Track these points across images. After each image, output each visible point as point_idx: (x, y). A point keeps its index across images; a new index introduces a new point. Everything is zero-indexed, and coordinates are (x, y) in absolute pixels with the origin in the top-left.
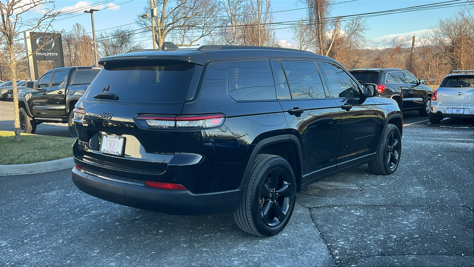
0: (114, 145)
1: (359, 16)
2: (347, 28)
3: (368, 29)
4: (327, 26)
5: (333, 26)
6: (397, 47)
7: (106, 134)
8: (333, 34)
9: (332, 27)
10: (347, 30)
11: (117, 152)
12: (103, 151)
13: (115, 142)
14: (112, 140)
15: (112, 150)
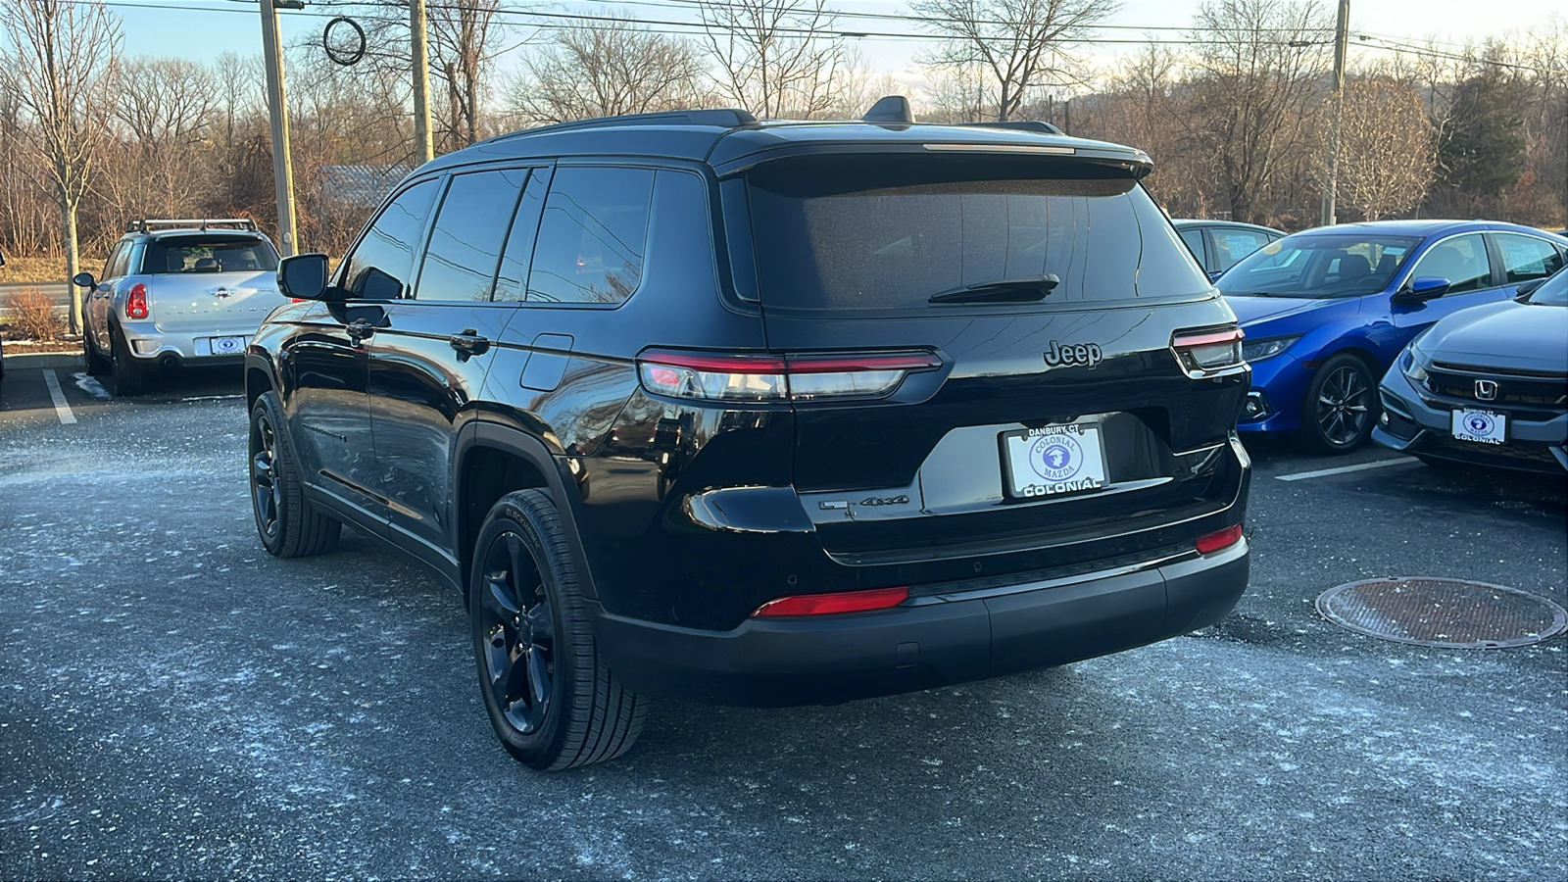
0: (1066, 457)
7: (1025, 427)
11: (1088, 478)
12: (1029, 492)
13: (1066, 447)
14: (1051, 444)
15: (1064, 477)
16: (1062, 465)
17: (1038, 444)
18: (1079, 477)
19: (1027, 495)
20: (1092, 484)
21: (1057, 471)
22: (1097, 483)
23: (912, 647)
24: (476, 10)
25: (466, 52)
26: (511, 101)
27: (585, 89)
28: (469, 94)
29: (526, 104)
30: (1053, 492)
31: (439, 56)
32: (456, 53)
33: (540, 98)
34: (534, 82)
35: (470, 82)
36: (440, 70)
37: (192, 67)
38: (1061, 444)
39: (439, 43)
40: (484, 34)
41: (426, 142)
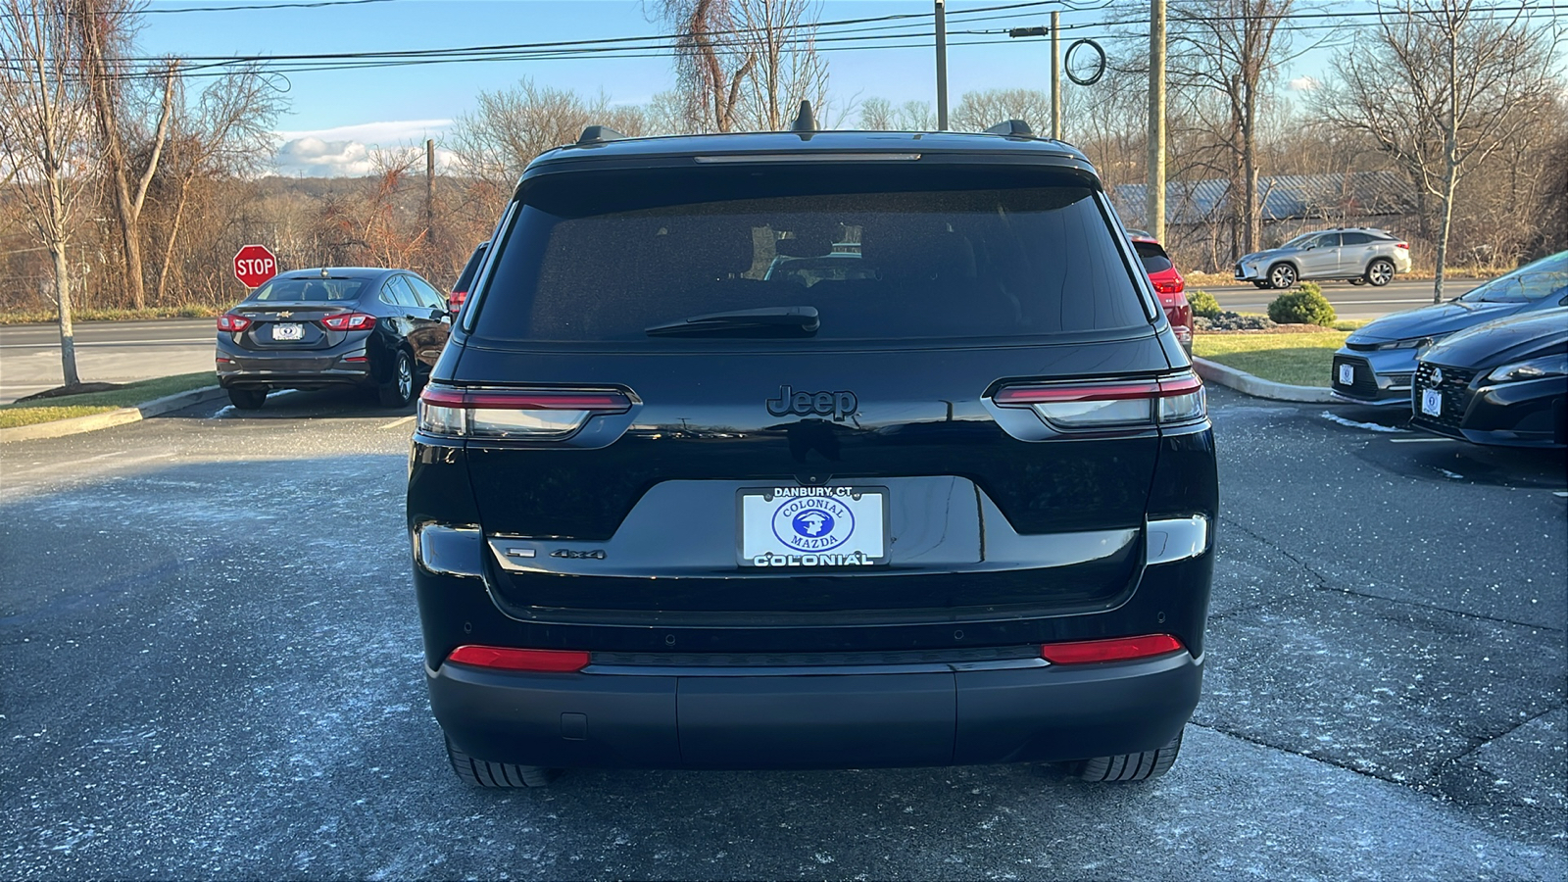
0: (828, 525)
1: (252, 62)
2: (210, 102)
3: (284, 111)
4: (132, 86)
5: (154, 89)
6: (389, 172)
7: (771, 485)
8: (160, 116)
9: (153, 94)
10: (210, 109)
11: (857, 553)
12: (761, 561)
13: (830, 513)
14: (808, 508)
15: (821, 548)
16: (819, 534)
17: (788, 506)
18: (843, 550)
19: (757, 564)
20: (860, 559)
21: (810, 539)
22: (868, 559)
23: (581, 718)
24: (1261, 18)
25: (1247, 62)
26: (1315, 110)
27: (1400, 92)
28: (1247, 105)
29: (1331, 111)
30: (798, 564)
31: (1220, 68)
32: (1238, 65)
33: (1347, 103)
34: (1341, 85)
35: (1249, 92)
36: (1220, 83)
37: (1033, 96)
38: (823, 509)
39: (1222, 56)
40: (1268, 42)
41: (1157, 158)
